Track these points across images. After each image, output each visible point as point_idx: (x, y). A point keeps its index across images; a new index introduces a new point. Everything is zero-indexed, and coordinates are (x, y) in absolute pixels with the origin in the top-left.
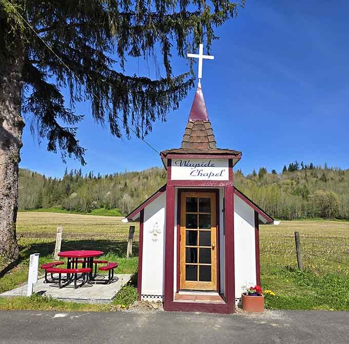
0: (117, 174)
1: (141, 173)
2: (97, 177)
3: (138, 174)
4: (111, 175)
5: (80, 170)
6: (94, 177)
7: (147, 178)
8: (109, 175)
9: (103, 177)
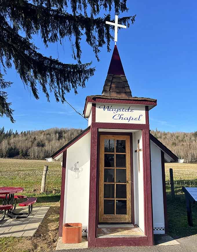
0: (29, 131)
1: (46, 131)
2: (15, 133)
3: (43, 131)
4: (25, 132)
5: (3, 128)
6: (12, 133)
7: (50, 135)
8: (23, 132)
9: (19, 133)
